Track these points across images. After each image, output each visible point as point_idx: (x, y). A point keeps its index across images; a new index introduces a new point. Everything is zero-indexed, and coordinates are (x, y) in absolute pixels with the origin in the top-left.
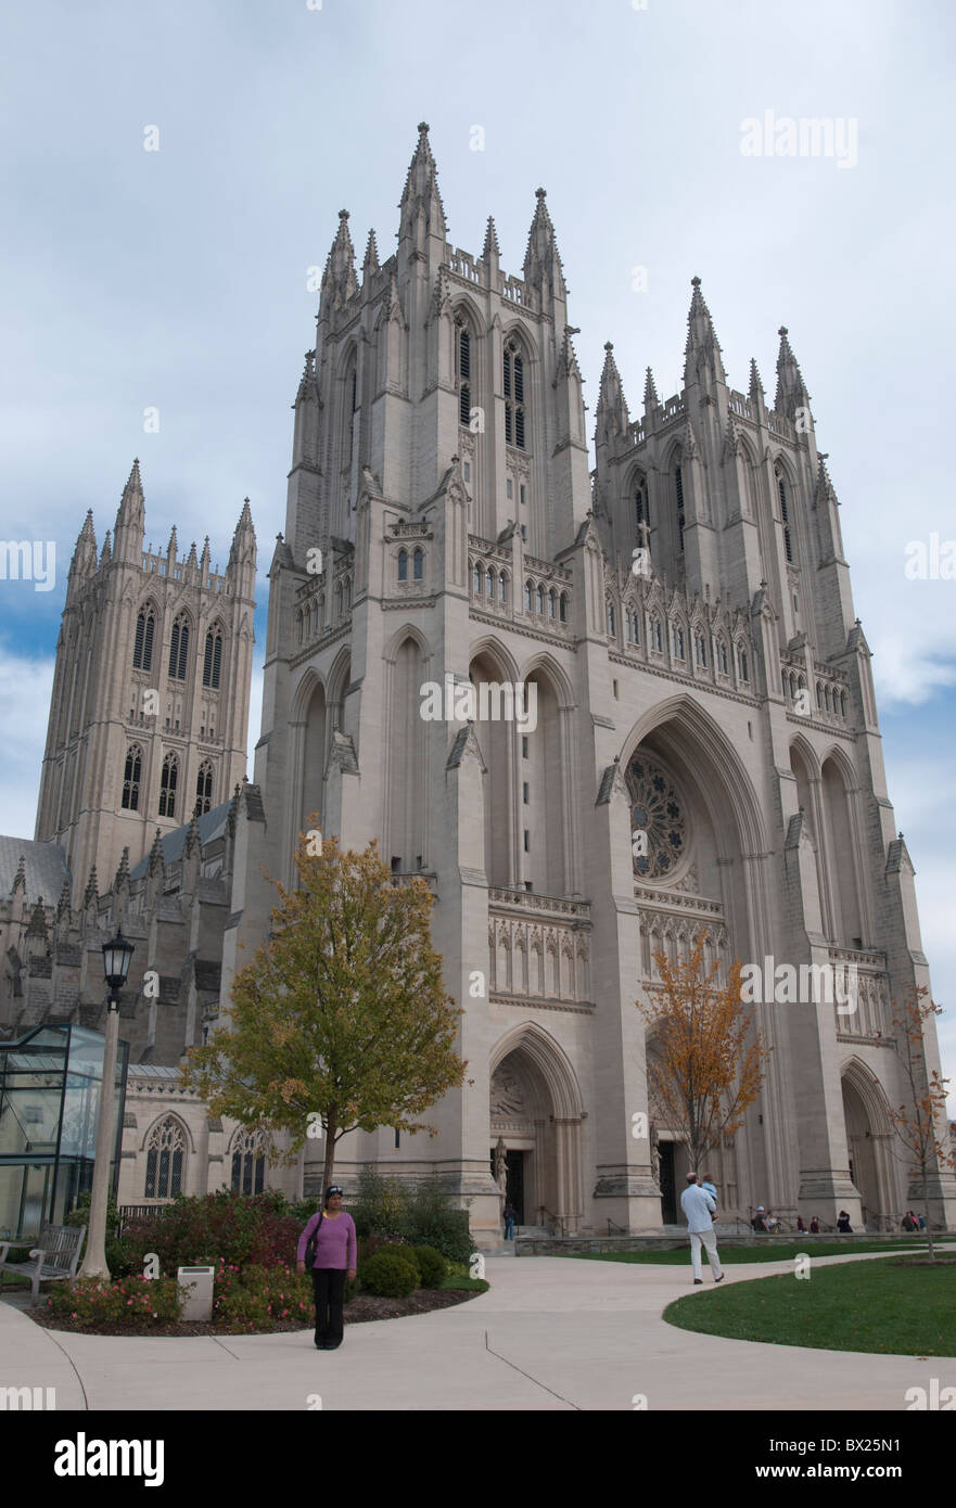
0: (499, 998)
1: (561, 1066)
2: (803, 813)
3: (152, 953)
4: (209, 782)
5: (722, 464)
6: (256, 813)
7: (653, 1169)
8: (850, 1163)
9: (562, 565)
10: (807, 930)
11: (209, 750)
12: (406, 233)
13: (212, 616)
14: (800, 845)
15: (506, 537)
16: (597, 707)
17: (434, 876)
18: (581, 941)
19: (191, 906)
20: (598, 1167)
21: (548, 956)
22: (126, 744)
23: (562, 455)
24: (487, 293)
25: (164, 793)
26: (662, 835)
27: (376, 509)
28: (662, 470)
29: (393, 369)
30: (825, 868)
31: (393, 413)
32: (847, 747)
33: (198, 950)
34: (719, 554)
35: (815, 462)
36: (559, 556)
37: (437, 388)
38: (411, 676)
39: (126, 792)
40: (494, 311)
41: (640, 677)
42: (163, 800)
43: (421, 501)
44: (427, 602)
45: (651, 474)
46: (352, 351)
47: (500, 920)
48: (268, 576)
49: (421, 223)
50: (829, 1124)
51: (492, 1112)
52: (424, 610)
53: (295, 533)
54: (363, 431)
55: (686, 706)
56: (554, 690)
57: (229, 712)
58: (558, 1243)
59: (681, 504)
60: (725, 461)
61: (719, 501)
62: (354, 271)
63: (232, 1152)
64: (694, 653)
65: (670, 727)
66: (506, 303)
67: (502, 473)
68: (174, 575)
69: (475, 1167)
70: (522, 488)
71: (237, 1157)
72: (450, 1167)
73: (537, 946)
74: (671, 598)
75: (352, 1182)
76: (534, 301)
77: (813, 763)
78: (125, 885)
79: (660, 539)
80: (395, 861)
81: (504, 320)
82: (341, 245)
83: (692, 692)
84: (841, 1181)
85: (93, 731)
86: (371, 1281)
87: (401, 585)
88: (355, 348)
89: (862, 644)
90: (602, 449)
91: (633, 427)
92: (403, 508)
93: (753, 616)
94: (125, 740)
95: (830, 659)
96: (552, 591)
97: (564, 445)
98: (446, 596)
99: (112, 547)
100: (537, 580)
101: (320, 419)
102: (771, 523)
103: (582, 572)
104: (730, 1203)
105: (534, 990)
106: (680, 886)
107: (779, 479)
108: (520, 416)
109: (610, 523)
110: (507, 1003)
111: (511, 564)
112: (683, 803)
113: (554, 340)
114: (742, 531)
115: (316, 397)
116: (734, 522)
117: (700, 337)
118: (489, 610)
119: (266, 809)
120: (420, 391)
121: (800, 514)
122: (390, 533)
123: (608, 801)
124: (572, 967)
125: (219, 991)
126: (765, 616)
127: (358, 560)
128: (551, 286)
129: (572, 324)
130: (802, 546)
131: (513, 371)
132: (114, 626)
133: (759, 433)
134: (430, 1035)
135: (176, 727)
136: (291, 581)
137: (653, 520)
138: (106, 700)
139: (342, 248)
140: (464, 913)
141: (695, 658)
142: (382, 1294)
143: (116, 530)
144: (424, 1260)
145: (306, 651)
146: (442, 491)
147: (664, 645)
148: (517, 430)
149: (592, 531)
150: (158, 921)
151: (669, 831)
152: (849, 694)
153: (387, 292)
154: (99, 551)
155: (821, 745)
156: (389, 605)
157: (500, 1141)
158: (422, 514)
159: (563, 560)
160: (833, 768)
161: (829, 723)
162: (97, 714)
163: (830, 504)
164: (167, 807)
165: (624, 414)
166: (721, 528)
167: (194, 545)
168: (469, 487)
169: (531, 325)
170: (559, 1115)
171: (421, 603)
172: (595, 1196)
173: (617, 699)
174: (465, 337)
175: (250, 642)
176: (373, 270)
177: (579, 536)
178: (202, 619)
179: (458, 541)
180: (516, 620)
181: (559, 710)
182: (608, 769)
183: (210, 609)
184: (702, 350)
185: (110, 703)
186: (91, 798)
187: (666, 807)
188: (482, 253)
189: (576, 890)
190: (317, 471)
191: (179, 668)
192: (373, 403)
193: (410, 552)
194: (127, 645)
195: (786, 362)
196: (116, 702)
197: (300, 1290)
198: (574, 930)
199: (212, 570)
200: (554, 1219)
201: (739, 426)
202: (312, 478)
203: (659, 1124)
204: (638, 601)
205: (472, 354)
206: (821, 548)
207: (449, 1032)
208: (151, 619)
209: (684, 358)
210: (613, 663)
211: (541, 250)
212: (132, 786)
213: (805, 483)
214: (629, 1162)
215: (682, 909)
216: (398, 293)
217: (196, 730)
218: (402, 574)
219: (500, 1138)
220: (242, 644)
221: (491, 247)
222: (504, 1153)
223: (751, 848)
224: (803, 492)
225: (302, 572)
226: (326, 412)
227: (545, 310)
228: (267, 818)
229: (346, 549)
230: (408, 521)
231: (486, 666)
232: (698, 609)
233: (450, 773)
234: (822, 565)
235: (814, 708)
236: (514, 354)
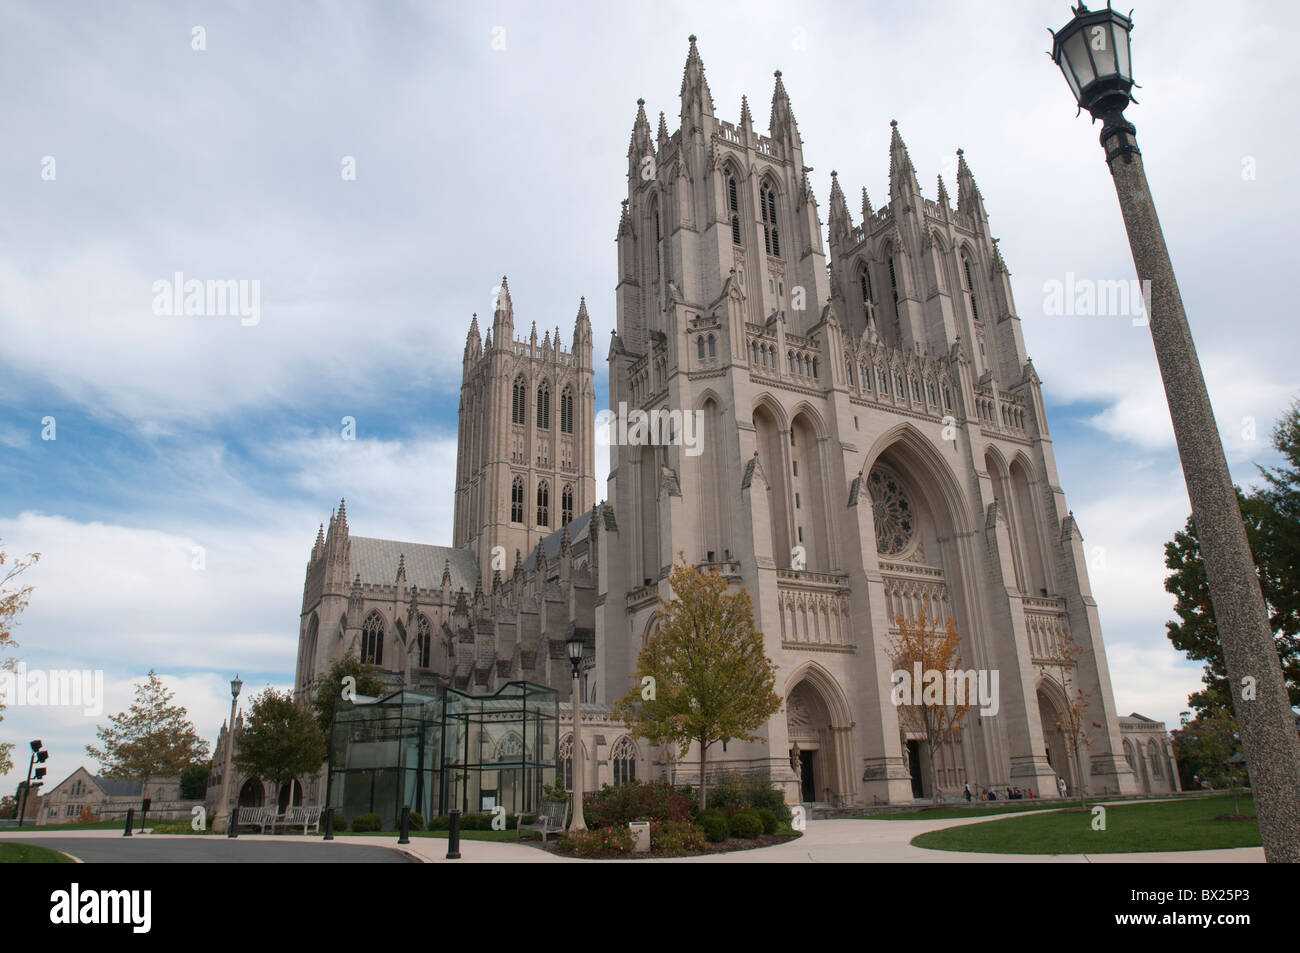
0: (788, 645)
1: (834, 690)
2: (998, 501)
3: (543, 624)
4: (570, 500)
5: (922, 254)
6: (611, 526)
7: (904, 760)
8: (1047, 750)
9: (812, 338)
10: (1005, 585)
11: (568, 477)
12: (686, 113)
13: (564, 382)
14: (997, 525)
15: (771, 321)
16: (843, 438)
17: (738, 563)
18: (843, 603)
19: (568, 590)
20: (865, 760)
21: (821, 615)
22: (512, 477)
23: (806, 260)
24: (745, 150)
25: (539, 509)
26: (896, 524)
27: (680, 310)
28: (879, 261)
29: (684, 210)
30: (1016, 539)
31: (686, 241)
32: (1027, 451)
33: (576, 620)
34: (924, 319)
35: (990, 245)
36: (810, 332)
37: (716, 222)
38: (713, 424)
39: (514, 510)
40: (752, 161)
41: (873, 413)
42: (539, 514)
43: (711, 301)
44: (720, 373)
45: (871, 264)
46: (654, 197)
47: (786, 591)
49: (696, 106)
50: (1030, 722)
51: (789, 725)
52: (718, 379)
53: (624, 329)
54: (666, 254)
55: (908, 431)
56: (812, 427)
57: (581, 449)
58: (841, 811)
59: (894, 284)
60: (924, 251)
61: (921, 280)
62: (651, 141)
63: (613, 758)
64: (911, 392)
65: (897, 447)
66: (760, 156)
67: (766, 276)
68: (538, 355)
69: (779, 762)
70: (780, 285)
71: (616, 762)
72: (763, 763)
73: (813, 608)
74: (892, 354)
75: (696, 776)
76: (779, 152)
77: (1002, 463)
78: (520, 577)
79: (881, 311)
80: (710, 555)
81: (759, 168)
82: (641, 124)
83: (911, 420)
84: (1041, 764)
85: (488, 469)
86: (735, 829)
87: (702, 362)
88: (656, 195)
89: (1034, 376)
90: (834, 248)
91: (856, 231)
92: (699, 308)
93: (952, 363)
94: (510, 474)
95: (1011, 388)
96: (807, 357)
97: (808, 252)
98: (733, 368)
99: (492, 340)
100: (796, 350)
101: (635, 247)
102: (961, 293)
103: (827, 342)
105: (813, 639)
106: (911, 559)
107: (965, 260)
108: (775, 234)
109: (844, 300)
110: (794, 648)
111: (777, 341)
112: (910, 499)
113: (795, 178)
114: (939, 302)
115: (631, 233)
116: (934, 295)
117: (900, 162)
118: (764, 374)
119: (618, 523)
120: (704, 225)
121: (981, 285)
122: (690, 326)
123: (856, 504)
124: (838, 621)
125: (594, 648)
126: (960, 362)
127: (670, 346)
128: (790, 140)
129: (807, 164)
130: (985, 307)
131: (768, 202)
132: (498, 395)
133: (947, 228)
134: (760, 681)
135: (546, 463)
137: (875, 298)
138: (496, 446)
139: (641, 126)
140: (761, 589)
141: (911, 395)
142: (743, 837)
143: (494, 328)
144: (764, 817)
146: (725, 294)
147: (889, 389)
148: (774, 245)
149: (832, 312)
150: (546, 601)
151: (901, 520)
152: (1026, 413)
153: (675, 156)
154: (483, 343)
155: (1008, 451)
156: (694, 377)
157: (795, 745)
158: (712, 311)
159: (812, 334)
160: (1018, 467)
161: (1013, 435)
162: (490, 457)
163: (1004, 275)
164: (543, 519)
165: (848, 222)
166: (924, 300)
167: (547, 333)
168: (743, 288)
169: (778, 169)
170: (836, 724)
171: (716, 373)
172: (864, 780)
173: (858, 430)
174: (732, 182)
175: (592, 400)
176: (664, 141)
177: (823, 317)
178: (557, 385)
179: (739, 329)
180: (783, 380)
181: (817, 441)
182: (854, 481)
183: (562, 377)
184: (902, 172)
185: (499, 449)
186: (490, 517)
187: (898, 503)
188: (740, 122)
189: (838, 566)
190: (635, 284)
191: (544, 421)
192: (672, 235)
193: (706, 338)
194: (507, 408)
195: (964, 174)
196: (503, 448)
197: (698, 834)
198: (838, 595)
199: (562, 350)
200: (836, 797)
201: (933, 225)
202: (632, 289)
203: (906, 728)
204: (868, 357)
205: (738, 195)
206: (998, 308)
207: (771, 680)
208: (522, 388)
209: (889, 179)
210: (853, 405)
211: (781, 115)
212: (517, 508)
213: (984, 261)
214: (887, 755)
215: (913, 575)
216: (684, 156)
217: (558, 464)
218: (701, 355)
219: (795, 742)
220: (587, 401)
221: (746, 117)
222: (799, 752)
223: (961, 529)
224: (982, 268)
225: (631, 355)
226: (639, 241)
227: (787, 157)
228: (619, 528)
229: (661, 339)
230: (702, 317)
231: (764, 414)
232: (911, 360)
233: (745, 491)
234: (1001, 320)
235: (1001, 424)
236: (768, 191)
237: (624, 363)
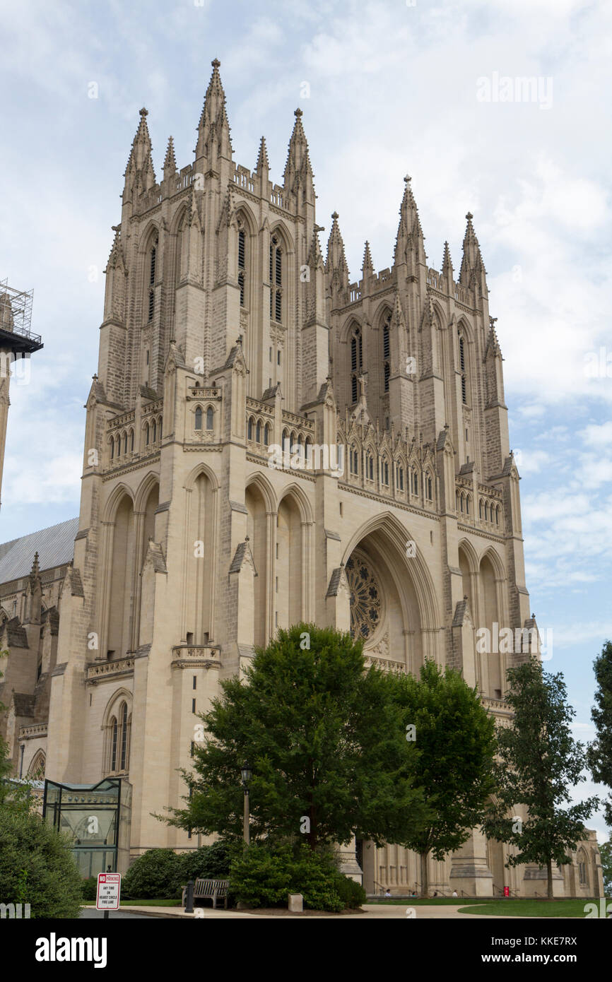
2: (467, 601)
5: (421, 331)
6: (77, 591)
8: (487, 852)
9: (306, 415)
12: (203, 149)
14: (463, 624)
15: (270, 395)
16: (329, 524)
17: (218, 648)
24: (259, 200)
26: (365, 612)
27: (181, 375)
28: (373, 326)
31: (193, 301)
32: (500, 549)
34: (416, 400)
35: (487, 324)
36: (305, 407)
37: (226, 284)
40: (264, 215)
41: (358, 500)
43: (212, 370)
44: (217, 448)
45: (365, 327)
46: (153, 233)
48: (85, 407)
49: (214, 147)
52: (214, 453)
53: (106, 375)
55: (388, 520)
56: (298, 509)
60: (423, 327)
62: (154, 167)
65: (376, 535)
66: (272, 207)
67: (266, 343)
70: (279, 352)
74: (381, 439)
76: (292, 205)
77: (474, 561)
80: (189, 635)
81: (271, 222)
82: (143, 139)
83: (393, 510)
84: (479, 866)
87: (198, 433)
88: (156, 232)
89: (514, 470)
91: (353, 287)
93: (437, 451)
95: (490, 481)
96: (300, 437)
97: (311, 322)
98: (231, 445)
100: (290, 428)
101: (126, 284)
102: (453, 375)
103: (322, 424)
104: (402, 879)
106: (376, 649)
107: (460, 337)
108: (279, 297)
111: (273, 417)
112: (381, 587)
113: (306, 237)
114: (432, 384)
115: (122, 267)
116: (428, 377)
117: (409, 225)
118: (257, 453)
119: (84, 588)
120: (212, 283)
121: (473, 367)
122: (190, 394)
123: (335, 595)
126: (446, 452)
127: (165, 409)
128: (305, 192)
129: (319, 223)
130: (474, 391)
131: (276, 259)
133: (448, 302)
136: (104, 413)
137: (365, 366)
139: (143, 143)
141: (395, 482)
145: (116, 470)
146: (229, 366)
147: (375, 476)
148: (277, 309)
149: (330, 392)
151: (370, 608)
152: (502, 508)
155: (480, 546)
156: (189, 448)
158: (213, 379)
159: (307, 412)
160: (487, 563)
161: (487, 530)
163: (497, 359)
166: (417, 380)
168: (247, 360)
169: (289, 224)
171: (212, 448)
173: (342, 517)
174: (243, 235)
176: (171, 172)
177: (320, 395)
179: (240, 403)
181: (301, 525)
182: (336, 569)
184: (410, 235)
187: (368, 591)
188: (256, 166)
190: (122, 326)
192: (173, 286)
193: (204, 409)
195: (470, 241)
201: (434, 298)
202: (121, 334)
204: (359, 440)
205: (247, 250)
206: (488, 393)
210: (341, 490)
211: (298, 160)
213: (479, 342)
214: (341, 850)
216: (197, 202)
218: (198, 425)
221: (262, 162)
223: (428, 623)
224: (477, 348)
225: (112, 405)
226: (130, 277)
227: (300, 213)
228: (85, 594)
229: (153, 398)
230: (202, 385)
231: (254, 493)
232: (400, 446)
233: (232, 576)
234: (488, 407)
235: (477, 519)
236: (276, 247)
237: (106, 413)
